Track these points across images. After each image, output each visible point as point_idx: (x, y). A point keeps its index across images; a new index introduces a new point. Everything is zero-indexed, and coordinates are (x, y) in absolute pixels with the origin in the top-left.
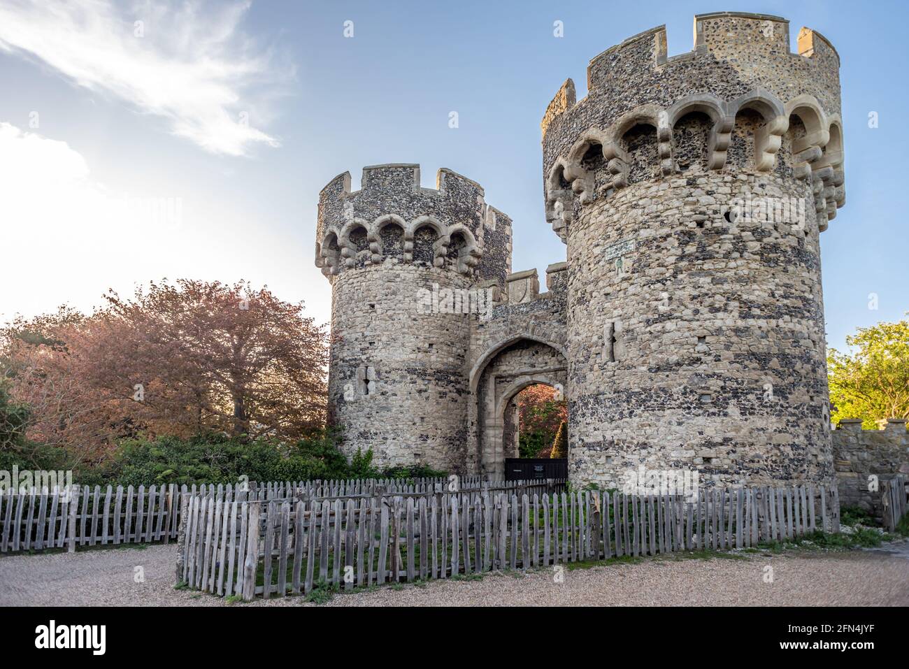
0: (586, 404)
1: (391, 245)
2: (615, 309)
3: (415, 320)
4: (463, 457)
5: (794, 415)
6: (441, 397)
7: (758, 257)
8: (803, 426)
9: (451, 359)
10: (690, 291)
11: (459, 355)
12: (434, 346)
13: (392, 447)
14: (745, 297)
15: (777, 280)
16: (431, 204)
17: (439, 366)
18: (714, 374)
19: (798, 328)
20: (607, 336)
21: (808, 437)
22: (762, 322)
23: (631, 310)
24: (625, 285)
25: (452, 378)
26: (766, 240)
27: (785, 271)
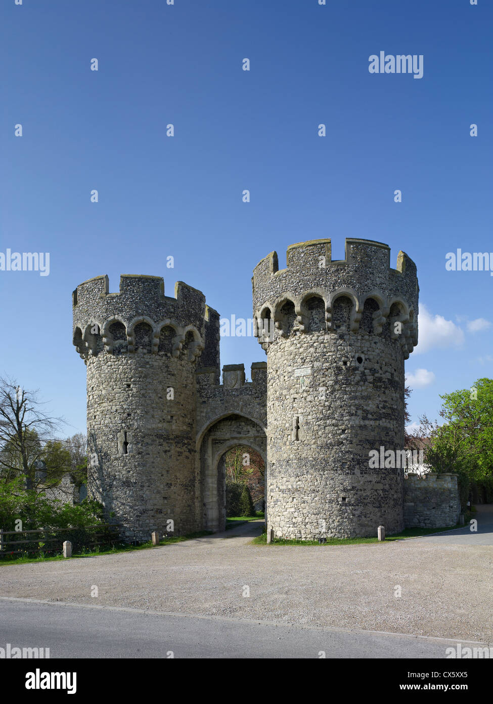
0: (281, 466)
1: (141, 338)
2: (300, 408)
3: (160, 398)
4: (193, 498)
5: (384, 473)
6: (179, 455)
7: (371, 385)
8: (388, 479)
9: (185, 427)
10: (338, 403)
11: (189, 424)
12: (174, 418)
13: (147, 492)
14: (365, 408)
15: (380, 399)
16: (172, 310)
17: (177, 433)
18: (349, 451)
19: (389, 425)
20: (294, 424)
21: (390, 485)
22: (372, 423)
23: (309, 410)
24: (305, 395)
25: (186, 442)
26: (376, 375)
27: (384, 393)
